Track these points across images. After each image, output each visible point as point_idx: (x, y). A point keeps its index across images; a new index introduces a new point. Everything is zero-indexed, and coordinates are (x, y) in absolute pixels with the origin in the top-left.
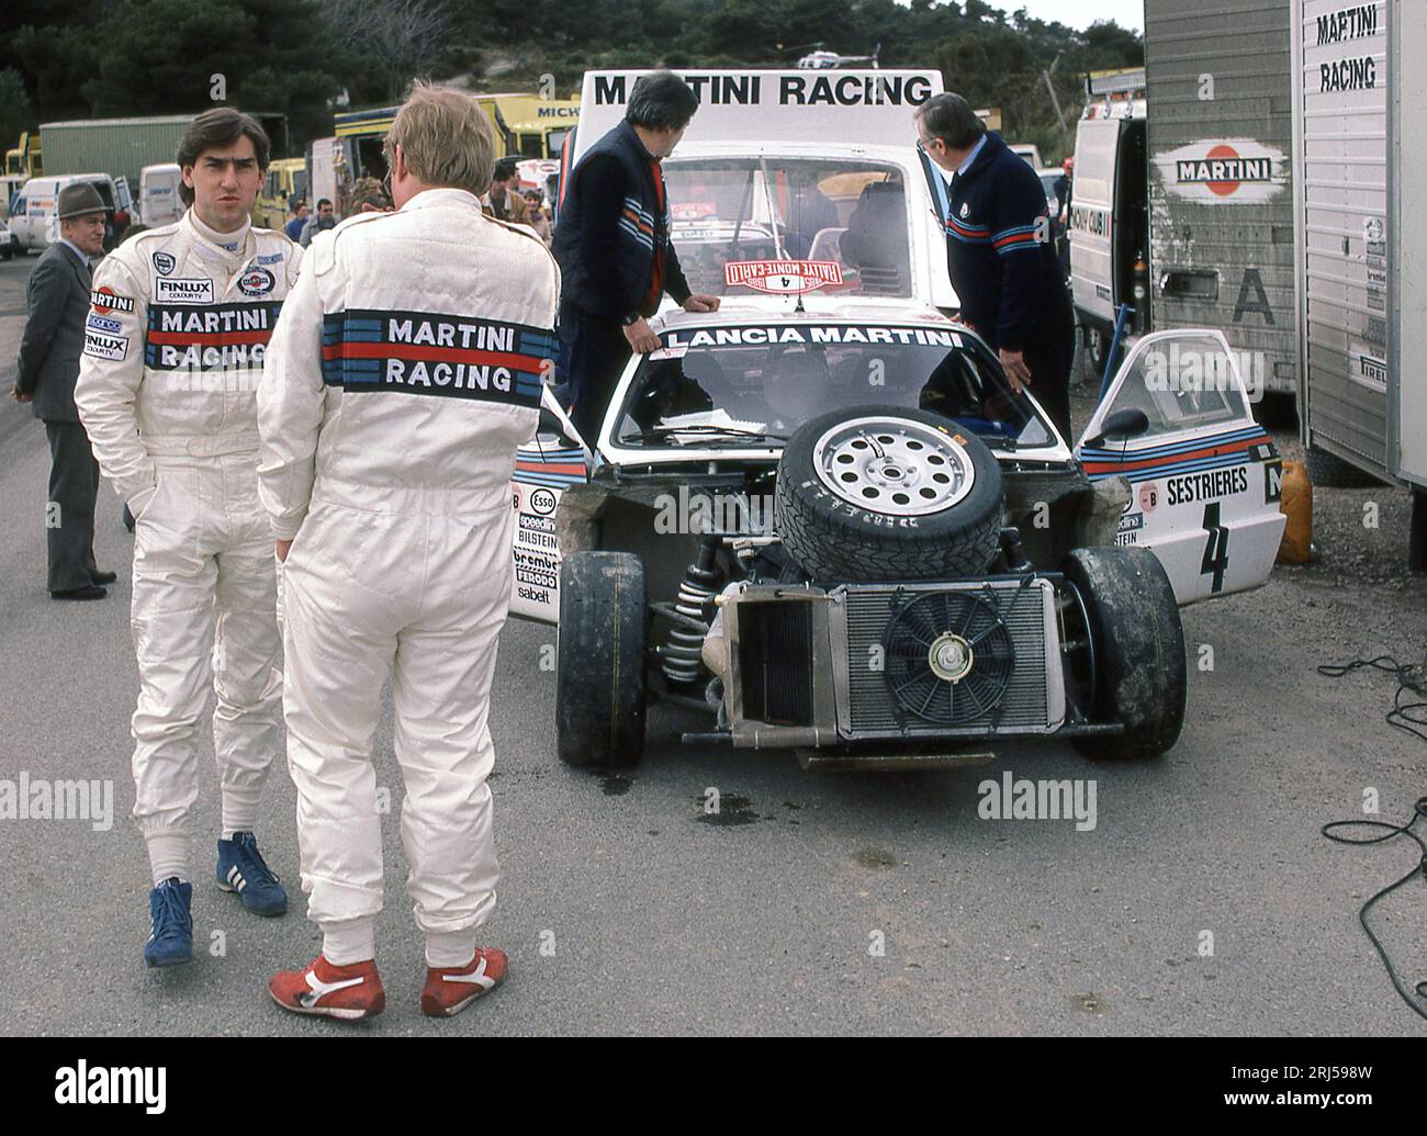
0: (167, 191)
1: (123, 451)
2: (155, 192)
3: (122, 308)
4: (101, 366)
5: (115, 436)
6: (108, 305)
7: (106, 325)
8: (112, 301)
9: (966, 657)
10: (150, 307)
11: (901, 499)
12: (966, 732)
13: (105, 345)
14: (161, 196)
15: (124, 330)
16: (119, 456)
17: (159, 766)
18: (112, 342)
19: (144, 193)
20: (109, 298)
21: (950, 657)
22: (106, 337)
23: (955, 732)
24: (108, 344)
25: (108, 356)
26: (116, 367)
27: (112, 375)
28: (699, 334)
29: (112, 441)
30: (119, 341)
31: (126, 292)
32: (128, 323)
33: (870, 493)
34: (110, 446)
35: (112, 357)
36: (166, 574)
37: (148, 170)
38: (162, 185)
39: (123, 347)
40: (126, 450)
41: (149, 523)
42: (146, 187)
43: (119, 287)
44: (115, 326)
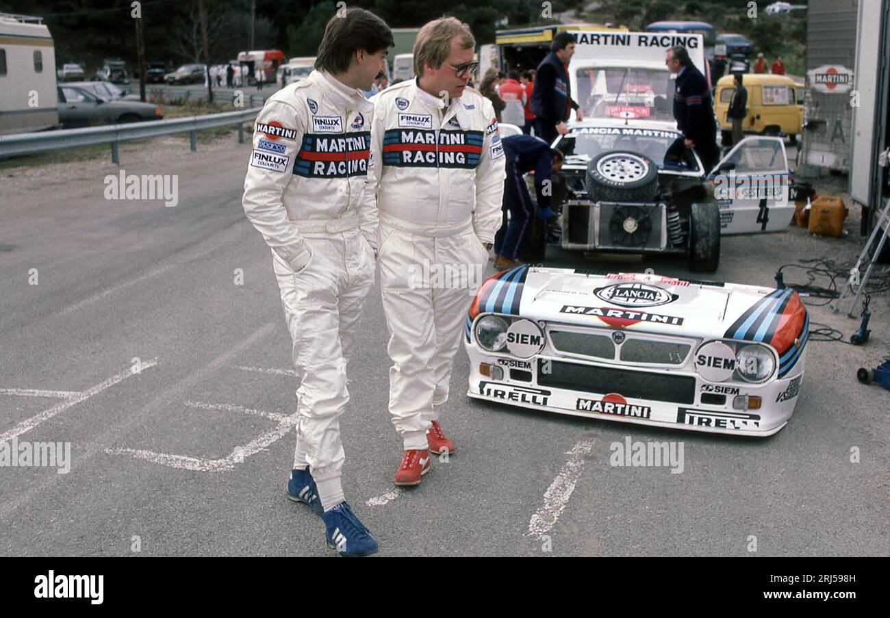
0: (407, 68)
1: (287, 227)
2: (402, 68)
3: (288, 137)
4: (271, 176)
5: (280, 219)
6: (278, 133)
7: (275, 147)
8: (280, 132)
9: (635, 226)
10: (306, 136)
11: (622, 178)
12: (634, 249)
13: (274, 161)
14: (404, 71)
15: (288, 151)
16: (284, 231)
17: (329, 434)
18: (279, 159)
19: (395, 69)
20: (278, 129)
21: (630, 226)
22: (276, 156)
23: (631, 248)
24: (277, 160)
25: (276, 169)
26: (281, 176)
27: (278, 181)
28: (583, 130)
29: (279, 222)
30: (284, 158)
31: (292, 127)
32: (290, 146)
33: (613, 175)
34: (278, 225)
35: (279, 169)
36: (321, 306)
37: (398, 57)
38: (404, 65)
39: (285, 163)
40: (289, 227)
41: (310, 273)
42: (397, 65)
43: (288, 122)
44: (281, 149)
